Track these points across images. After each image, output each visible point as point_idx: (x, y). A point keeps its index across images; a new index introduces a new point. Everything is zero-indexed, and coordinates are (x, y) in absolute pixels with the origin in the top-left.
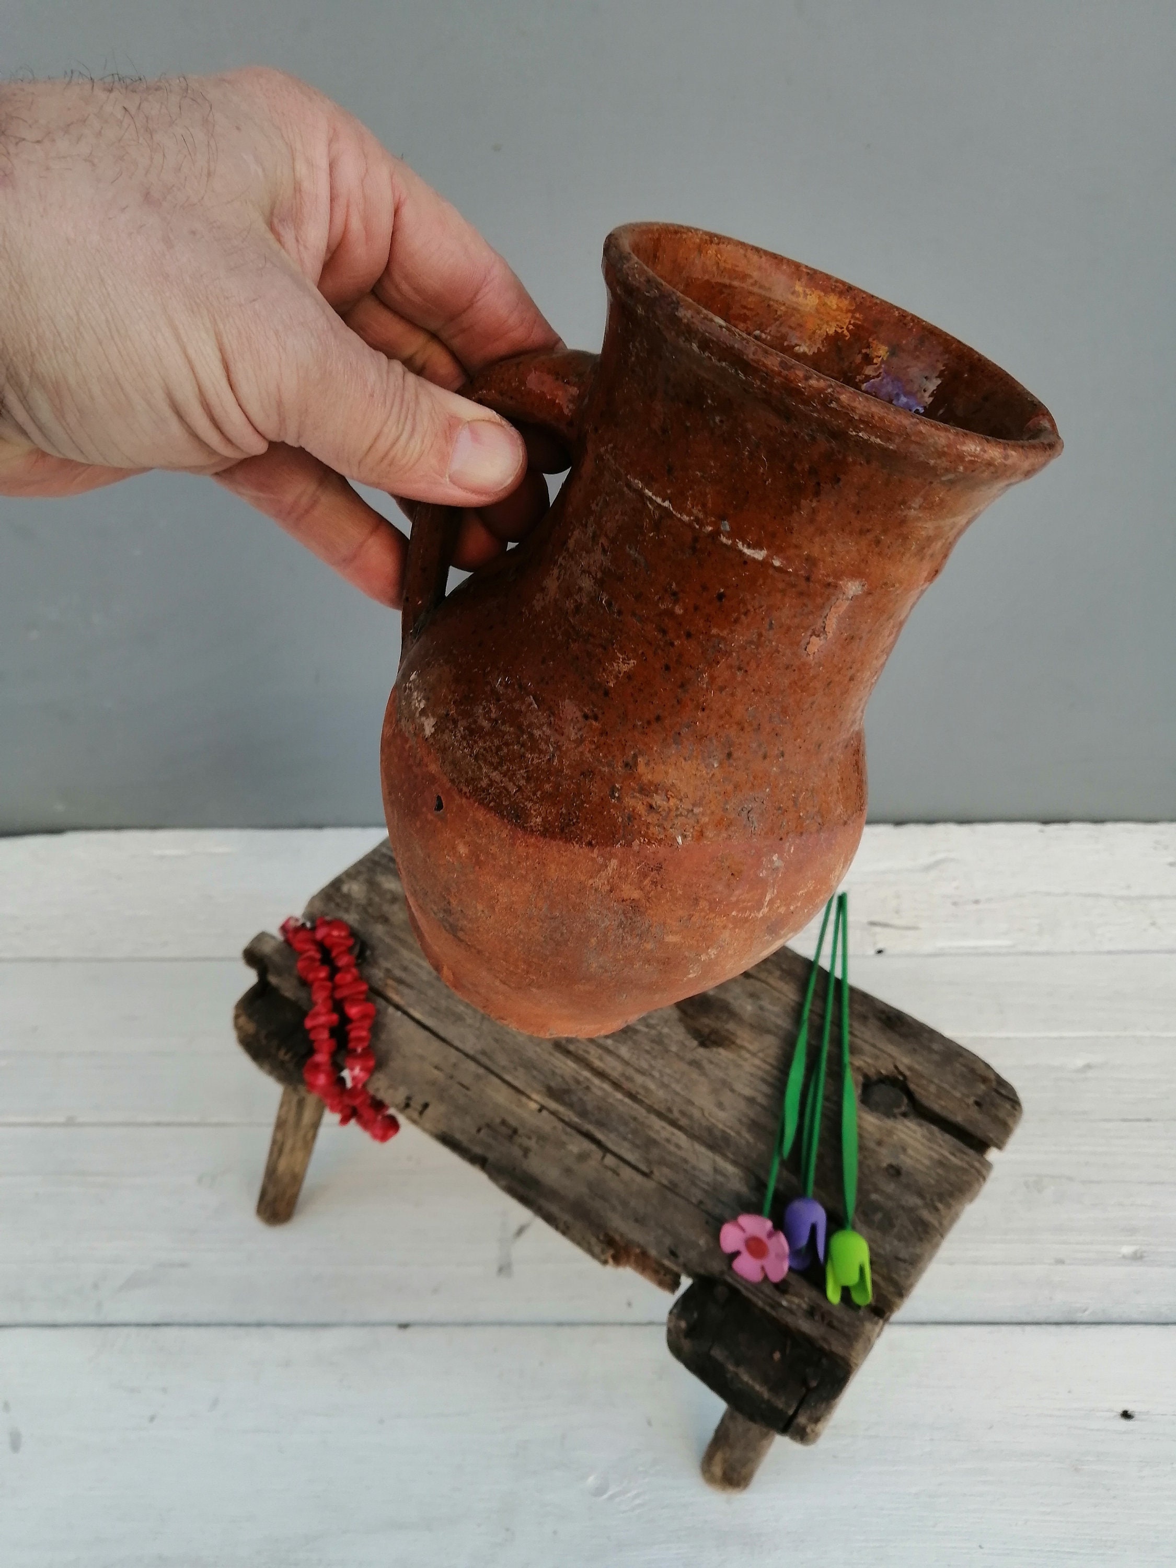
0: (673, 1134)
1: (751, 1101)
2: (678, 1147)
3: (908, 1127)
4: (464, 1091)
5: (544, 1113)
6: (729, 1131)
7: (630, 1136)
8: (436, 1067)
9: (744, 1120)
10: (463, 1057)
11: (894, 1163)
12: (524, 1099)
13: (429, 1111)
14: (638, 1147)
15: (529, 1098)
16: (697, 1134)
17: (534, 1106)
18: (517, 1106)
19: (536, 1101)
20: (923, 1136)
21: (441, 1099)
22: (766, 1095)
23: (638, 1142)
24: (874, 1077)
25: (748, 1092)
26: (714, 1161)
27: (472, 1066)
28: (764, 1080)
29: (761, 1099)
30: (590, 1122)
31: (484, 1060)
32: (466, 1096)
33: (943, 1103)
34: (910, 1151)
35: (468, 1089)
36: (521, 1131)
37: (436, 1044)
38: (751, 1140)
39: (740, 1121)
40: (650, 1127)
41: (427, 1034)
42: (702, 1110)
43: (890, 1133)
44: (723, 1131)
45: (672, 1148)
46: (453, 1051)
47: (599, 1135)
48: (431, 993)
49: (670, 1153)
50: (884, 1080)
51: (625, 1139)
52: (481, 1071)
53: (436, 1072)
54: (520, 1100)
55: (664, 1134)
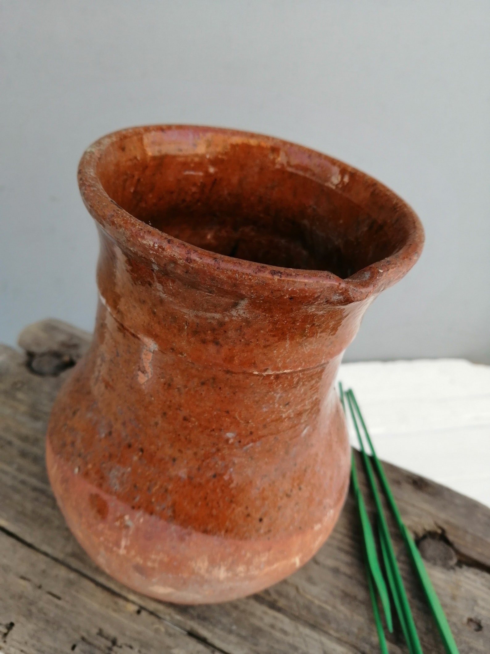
0: (275, 618)
1: (336, 571)
2: (285, 633)
3: (469, 578)
4: (56, 600)
5: (144, 613)
6: (324, 605)
7: (234, 627)
8: (23, 578)
9: (336, 592)
10: (53, 562)
11: (473, 616)
12: (121, 602)
13: (14, 634)
14: (244, 638)
15: (126, 599)
16: (297, 614)
17: (133, 608)
18: (115, 611)
19: (133, 603)
20: (483, 585)
21: (29, 615)
22: (348, 564)
23: (244, 633)
24: (421, 534)
25: (330, 563)
26: (322, 643)
27: (63, 572)
28: (340, 549)
29: (345, 569)
30: (192, 618)
31: (75, 563)
32: (57, 606)
33: (479, 550)
34: (481, 603)
35: (59, 598)
36: (120, 642)
37: (23, 551)
38: (348, 613)
39: (331, 593)
40: (252, 614)
41: (12, 540)
42: (297, 589)
43: (458, 586)
44: (320, 607)
45: (278, 635)
46: (42, 557)
47: (204, 632)
48: (17, 497)
49: (278, 641)
50: (430, 535)
51: (230, 632)
52: (72, 576)
53: (22, 582)
54: (116, 603)
55: (268, 620)
